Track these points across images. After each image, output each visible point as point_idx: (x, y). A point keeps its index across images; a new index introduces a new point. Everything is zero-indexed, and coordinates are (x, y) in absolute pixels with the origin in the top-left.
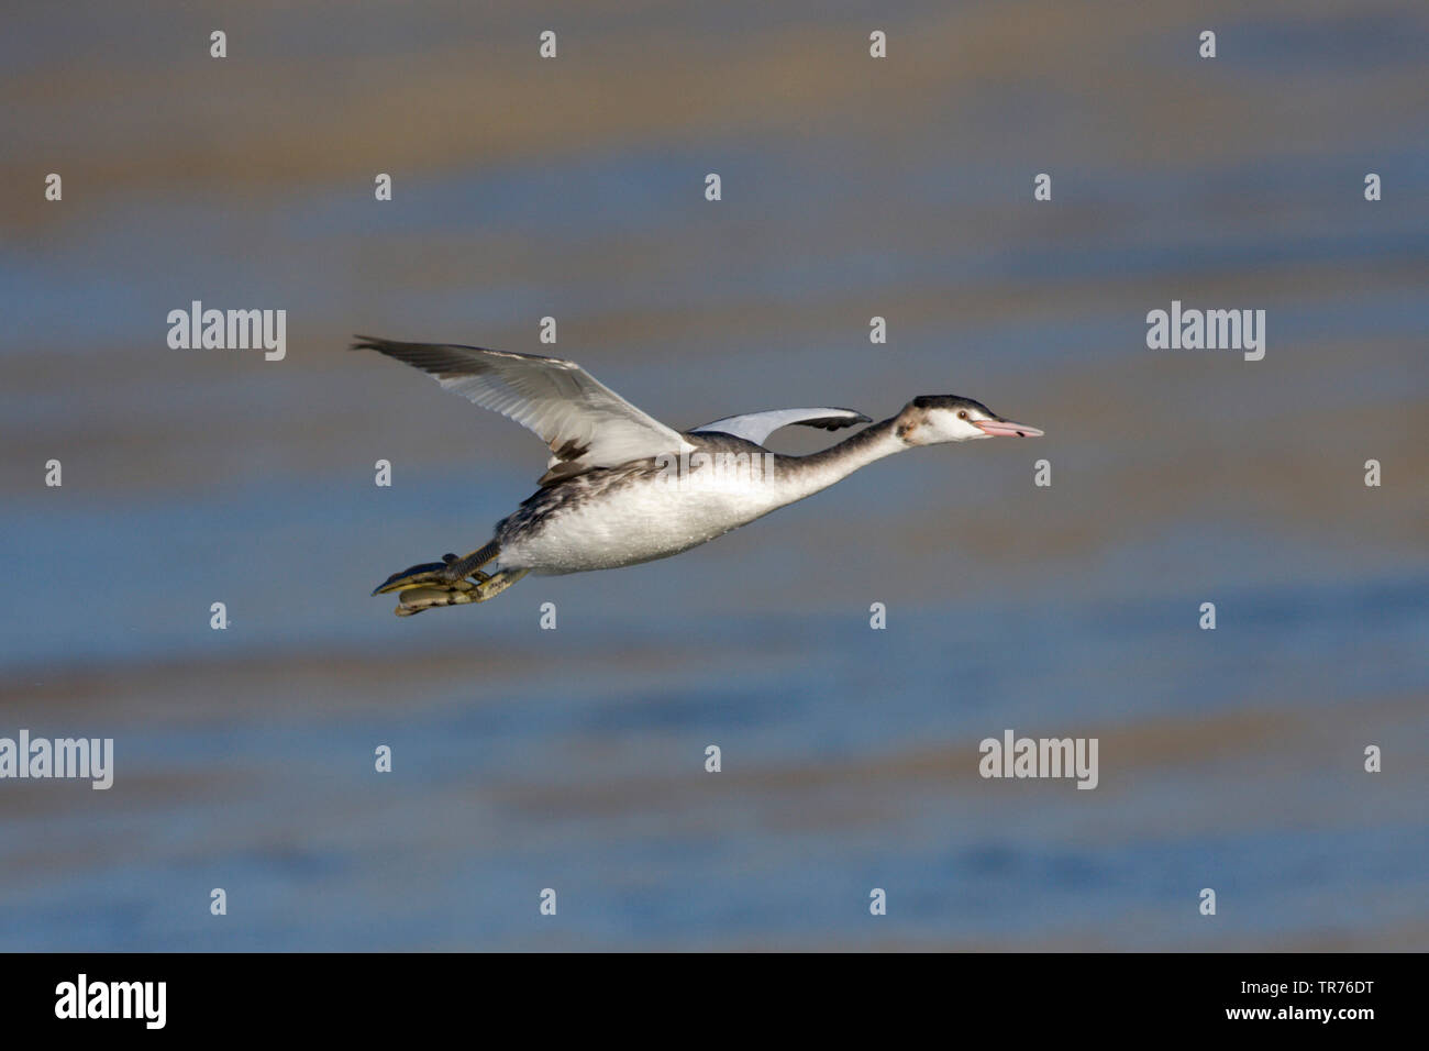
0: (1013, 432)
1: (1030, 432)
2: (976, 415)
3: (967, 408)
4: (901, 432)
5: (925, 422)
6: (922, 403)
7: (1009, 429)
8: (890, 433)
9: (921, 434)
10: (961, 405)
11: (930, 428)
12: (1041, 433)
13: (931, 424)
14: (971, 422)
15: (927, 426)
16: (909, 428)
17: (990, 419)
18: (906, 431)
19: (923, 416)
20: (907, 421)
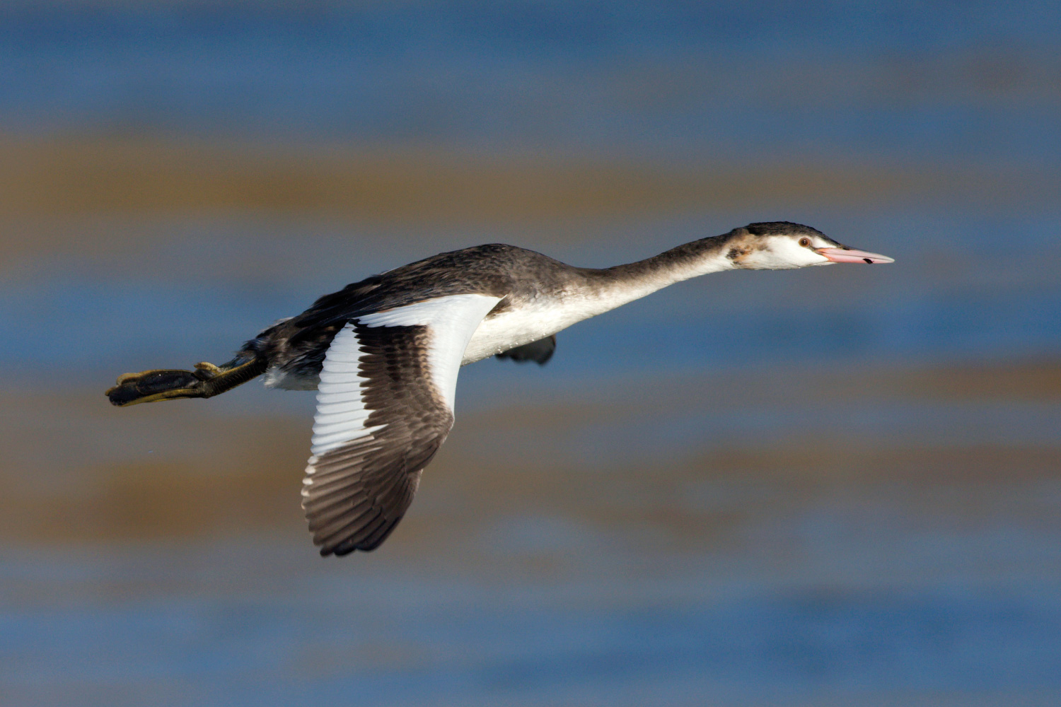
0: (860, 259)
1: (878, 259)
2: (819, 243)
3: (811, 235)
4: (733, 254)
5: (762, 248)
6: (758, 229)
7: (855, 256)
8: (718, 253)
9: (756, 259)
10: (803, 232)
11: (769, 254)
12: (890, 260)
13: (769, 250)
14: (814, 249)
15: (765, 251)
16: (743, 253)
17: (834, 247)
18: (740, 255)
19: (761, 243)
20: (741, 244)
